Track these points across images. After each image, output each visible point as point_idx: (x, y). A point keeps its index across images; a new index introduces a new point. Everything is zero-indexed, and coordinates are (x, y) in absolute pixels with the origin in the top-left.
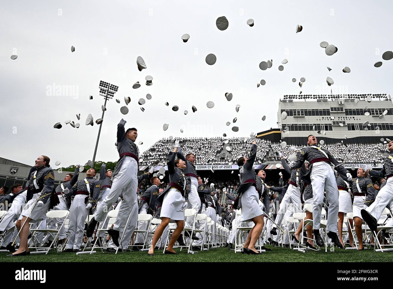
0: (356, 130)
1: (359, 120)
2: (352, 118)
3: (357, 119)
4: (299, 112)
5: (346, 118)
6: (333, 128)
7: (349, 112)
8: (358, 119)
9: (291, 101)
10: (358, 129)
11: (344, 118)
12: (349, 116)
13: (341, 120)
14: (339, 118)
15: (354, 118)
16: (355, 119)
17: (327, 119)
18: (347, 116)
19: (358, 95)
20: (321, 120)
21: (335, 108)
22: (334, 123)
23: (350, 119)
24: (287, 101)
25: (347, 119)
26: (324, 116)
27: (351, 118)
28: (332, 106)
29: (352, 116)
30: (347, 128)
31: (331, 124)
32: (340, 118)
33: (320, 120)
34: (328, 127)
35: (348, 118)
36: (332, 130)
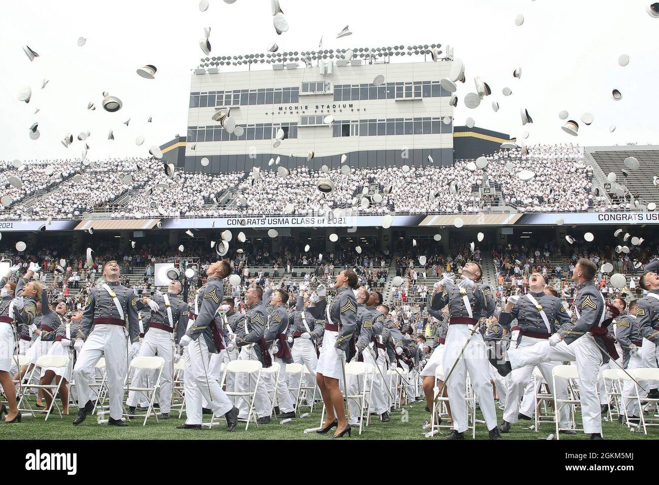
0: (352, 135)
1: (362, 111)
2: (348, 106)
3: (358, 110)
4: (228, 97)
5: (334, 106)
6: (299, 132)
7: (343, 93)
8: (362, 109)
9: (214, 73)
10: (357, 135)
11: (328, 107)
12: (342, 103)
13: (321, 114)
14: (317, 107)
15: (351, 106)
16: (352, 110)
17: (290, 111)
18: (337, 103)
19: (373, 50)
20: (276, 114)
21: (313, 85)
22: (304, 120)
23: (341, 111)
24: (207, 72)
25: (335, 111)
26: (283, 105)
27: (344, 106)
28: (305, 81)
29: (347, 103)
30: (331, 131)
31: (296, 123)
32: (320, 108)
33: (273, 114)
34: (289, 131)
35: (337, 107)
36: (295, 136)
